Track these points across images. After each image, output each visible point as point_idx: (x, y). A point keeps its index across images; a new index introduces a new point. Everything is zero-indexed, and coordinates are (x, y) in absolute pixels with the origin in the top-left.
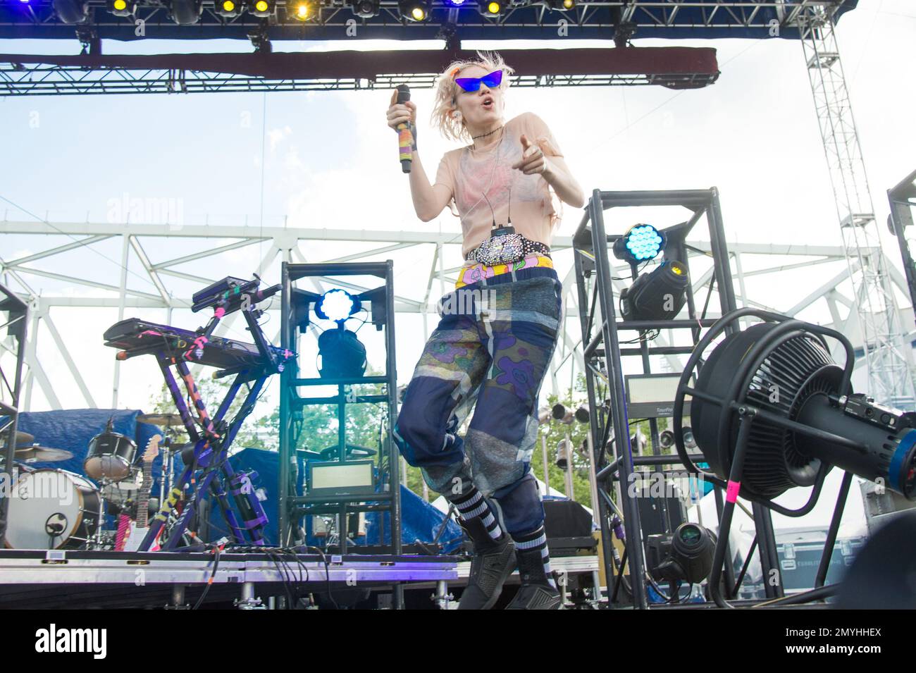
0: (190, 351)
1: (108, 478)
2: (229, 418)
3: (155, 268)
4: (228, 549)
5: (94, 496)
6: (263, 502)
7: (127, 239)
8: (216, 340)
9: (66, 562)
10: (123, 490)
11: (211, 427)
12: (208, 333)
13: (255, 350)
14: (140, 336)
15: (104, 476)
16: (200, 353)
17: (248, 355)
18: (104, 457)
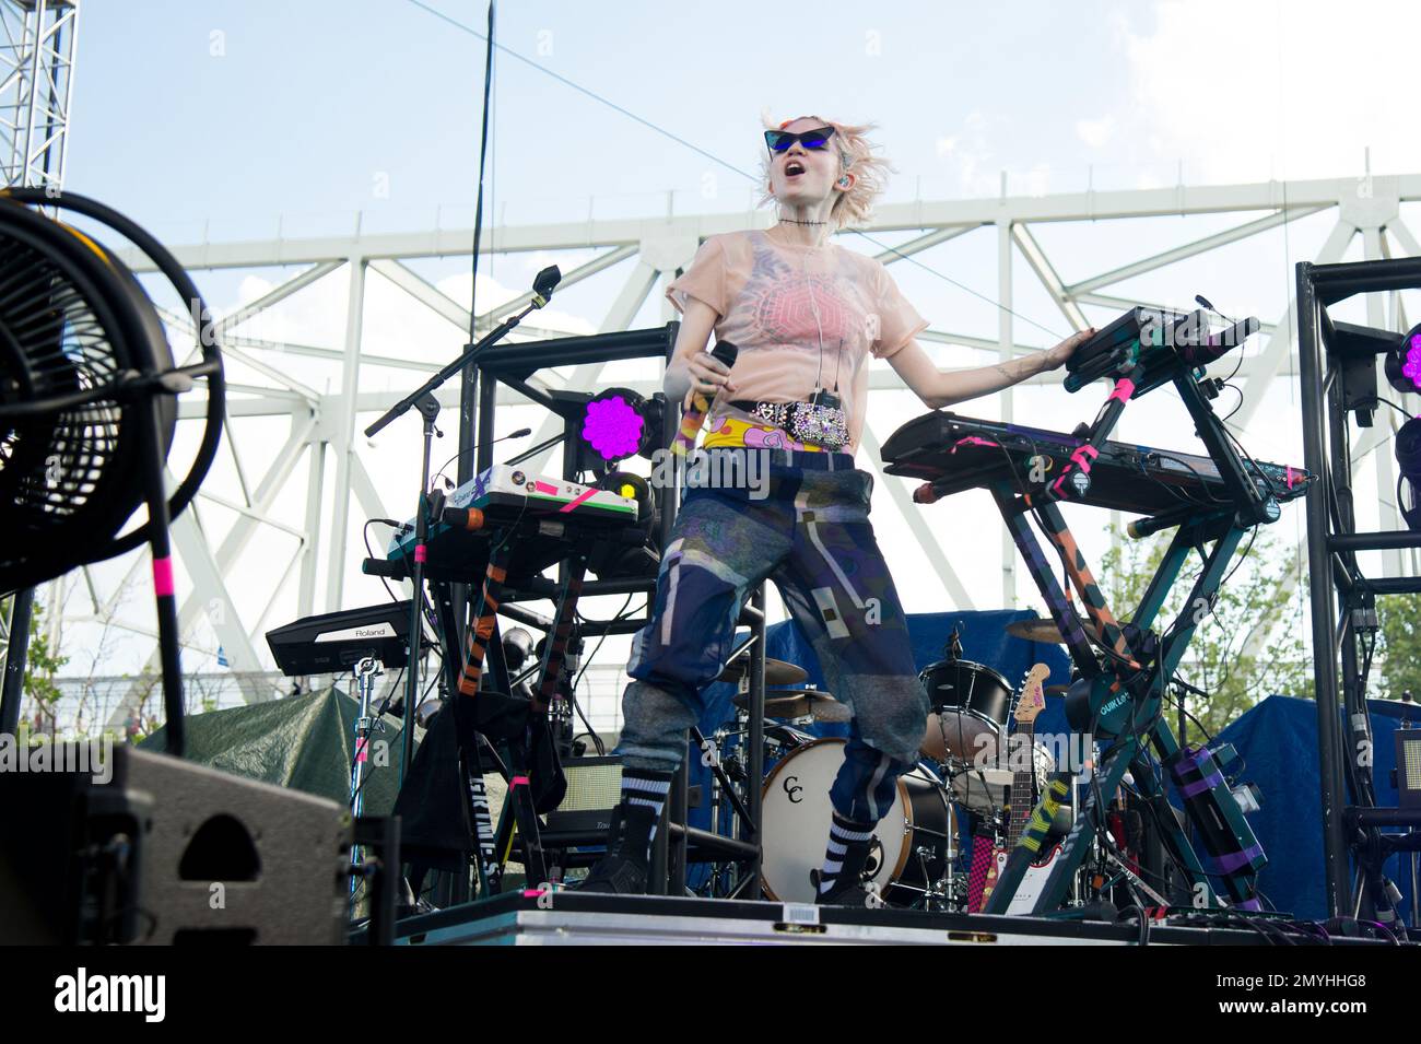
0: (1062, 478)
1: (958, 760)
2: (1163, 623)
3: (1075, 291)
4: (1174, 917)
5: (936, 797)
6: (1250, 814)
7: (1007, 230)
8: (1123, 451)
9: (823, 930)
10: (993, 785)
11: (1121, 646)
12: (1099, 434)
13: (1211, 471)
14: (954, 450)
15: (950, 755)
16: (1081, 481)
17: (1194, 483)
18: (944, 713)
